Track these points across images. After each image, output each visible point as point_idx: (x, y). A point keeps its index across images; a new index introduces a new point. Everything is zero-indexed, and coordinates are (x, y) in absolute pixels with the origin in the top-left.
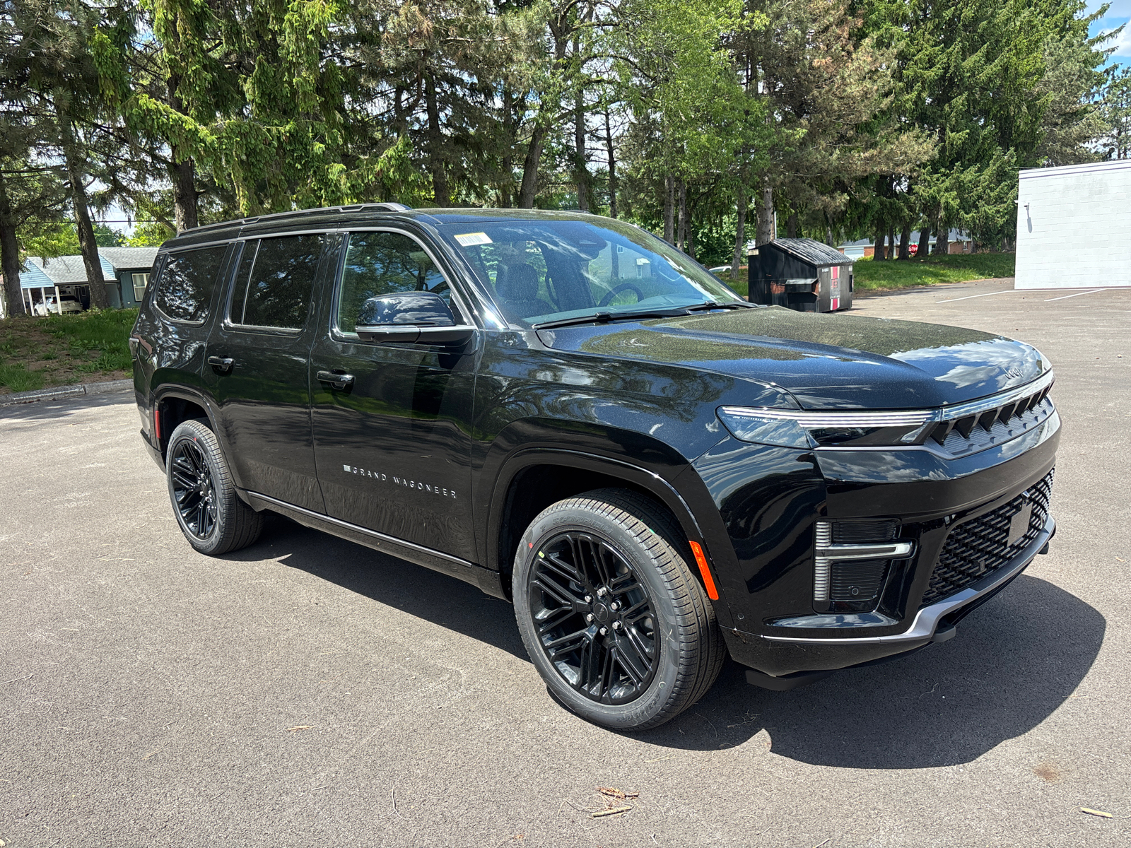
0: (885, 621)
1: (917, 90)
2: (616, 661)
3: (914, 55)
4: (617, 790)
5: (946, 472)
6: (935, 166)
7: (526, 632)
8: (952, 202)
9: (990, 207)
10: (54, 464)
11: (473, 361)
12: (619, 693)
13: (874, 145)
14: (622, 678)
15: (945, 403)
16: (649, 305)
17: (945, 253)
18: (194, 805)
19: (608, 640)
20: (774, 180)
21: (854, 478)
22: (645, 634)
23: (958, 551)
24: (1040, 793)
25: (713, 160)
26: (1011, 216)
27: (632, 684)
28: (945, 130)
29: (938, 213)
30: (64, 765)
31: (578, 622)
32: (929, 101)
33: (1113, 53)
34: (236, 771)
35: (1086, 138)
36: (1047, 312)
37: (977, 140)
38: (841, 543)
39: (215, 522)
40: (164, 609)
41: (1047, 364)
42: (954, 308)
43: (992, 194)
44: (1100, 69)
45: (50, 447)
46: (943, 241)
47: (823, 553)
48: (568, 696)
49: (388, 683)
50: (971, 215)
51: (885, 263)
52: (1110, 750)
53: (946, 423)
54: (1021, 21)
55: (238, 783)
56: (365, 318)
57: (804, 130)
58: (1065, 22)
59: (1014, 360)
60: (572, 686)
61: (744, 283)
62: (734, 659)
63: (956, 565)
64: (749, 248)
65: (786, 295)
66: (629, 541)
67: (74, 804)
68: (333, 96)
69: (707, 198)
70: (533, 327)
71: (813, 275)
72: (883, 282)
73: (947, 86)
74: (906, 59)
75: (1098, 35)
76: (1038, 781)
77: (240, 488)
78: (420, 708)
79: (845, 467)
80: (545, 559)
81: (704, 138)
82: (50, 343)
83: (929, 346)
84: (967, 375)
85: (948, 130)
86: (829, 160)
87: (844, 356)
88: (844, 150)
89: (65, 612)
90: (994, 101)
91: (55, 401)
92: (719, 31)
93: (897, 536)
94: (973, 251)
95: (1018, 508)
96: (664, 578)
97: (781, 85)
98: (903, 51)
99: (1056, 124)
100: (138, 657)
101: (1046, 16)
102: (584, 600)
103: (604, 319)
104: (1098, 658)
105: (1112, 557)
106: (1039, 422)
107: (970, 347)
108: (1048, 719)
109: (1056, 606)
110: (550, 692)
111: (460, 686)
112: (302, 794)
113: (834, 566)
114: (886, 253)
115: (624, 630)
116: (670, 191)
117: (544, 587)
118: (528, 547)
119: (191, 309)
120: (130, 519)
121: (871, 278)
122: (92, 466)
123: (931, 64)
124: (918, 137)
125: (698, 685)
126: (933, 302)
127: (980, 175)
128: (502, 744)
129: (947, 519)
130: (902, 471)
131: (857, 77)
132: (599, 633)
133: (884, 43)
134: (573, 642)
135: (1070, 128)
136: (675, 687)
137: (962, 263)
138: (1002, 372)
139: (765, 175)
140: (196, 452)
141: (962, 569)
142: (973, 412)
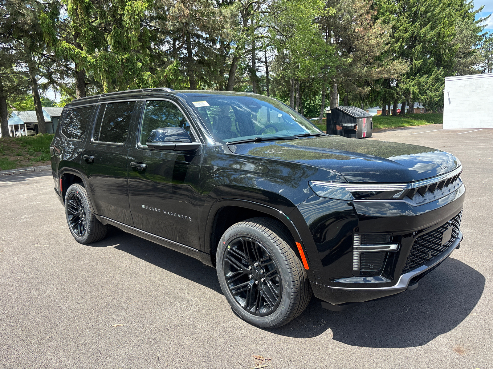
0: (385, 280)
1: (400, 42)
2: (262, 296)
3: (399, 27)
4: (261, 357)
5: (413, 211)
6: (408, 75)
7: (222, 282)
8: (415, 91)
9: (432, 93)
10: (18, 202)
11: (200, 159)
12: (264, 311)
13: (381, 66)
14: (265, 304)
15: (413, 180)
16: (279, 134)
17: (412, 113)
18: (67, 362)
19: (259, 286)
20: (338, 80)
21: (372, 214)
22: (276, 285)
23: (419, 248)
24: (456, 360)
25: (312, 71)
26: (441, 97)
27: (269, 307)
28: (412, 60)
29: (409, 96)
30: (9, 341)
31: (245, 278)
32: (406, 47)
33: (486, 27)
34: (87, 345)
35: (474, 64)
36: (457, 139)
37: (427, 64)
38: (365, 244)
39: (86, 229)
40: (61, 269)
41: (459, 163)
42: (417, 137)
43: (433, 88)
44: (480, 34)
45: (17, 194)
46: (411, 108)
47: (357, 249)
48: (240, 312)
49: (159, 304)
50: (423, 97)
51: (386, 117)
52: (488, 340)
53: (413, 189)
54: (446, 13)
55: (88, 351)
56: (151, 139)
57: (351, 59)
58: (465, 13)
59: (444, 160)
60: (242, 307)
61: (325, 125)
62: (316, 296)
63: (418, 255)
64: (327, 110)
65: (343, 131)
66: (269, 242)
67: (12, 360)
68: (146, 43)
69: (309, 88)
70: (227, 144)
71: (355, 122)
72: (386, 125)
73: (413, 41)
74: (396, 29)
75: (479, 19)
76: (455, 354)
77: (97, 215)
78: (173, 316)
79: (367, 209)
80: (231, 249)
81: (307, 62)
82: (20, 148)
83: (405, 154)
84: (423, 167)
85: (414, 59)
86: (362, 72)
87: (367, 158)
88: (368, 68)
89: (16, 269)
90: (434, 47)
91: (21, 174)
92: (314, 16)
93: (391, 241)
94: (425, 112)
95: (446, 228)
96: (284, 259)
97: (341, 39)
98: (394, 25)
99: (461, 58)
100: (47, 291)
101: (457, 11)
102: (248, 268)
103: (259, 140)
104: (482, 296)
105: (488, 249)
106: (456, 189)
107: (424, 154)
108: (459, 325)
109: (463, 272)
110: (232, 310)
111: (192, 306)
112: (117, 357)
113: (362, 255)
114: (387, 113)
115: (266, 282)
116: (293, 85)
117: (230, 262)
118: (223, 244)
119: (79, 134)
120: (49, 227)
121: (380, 123)
122: (34, 203)
123: (406, 31)
124: (401, 63)
125: (299, 308)
126: (407, 134)
127: (428, 79)
128: (210, 334)
129: (414, 233)
130: (394, 211)
131: (374, 36)
132: (255, 283)
133: (386, 22)
134: (243, 287)
135: (467, 59)
136: (289, 309)
137: (419, 117)
138: (439, 166)
139: (334, 78)
140: (78, 198)
141: (421, 256)
142: (426, 184)
